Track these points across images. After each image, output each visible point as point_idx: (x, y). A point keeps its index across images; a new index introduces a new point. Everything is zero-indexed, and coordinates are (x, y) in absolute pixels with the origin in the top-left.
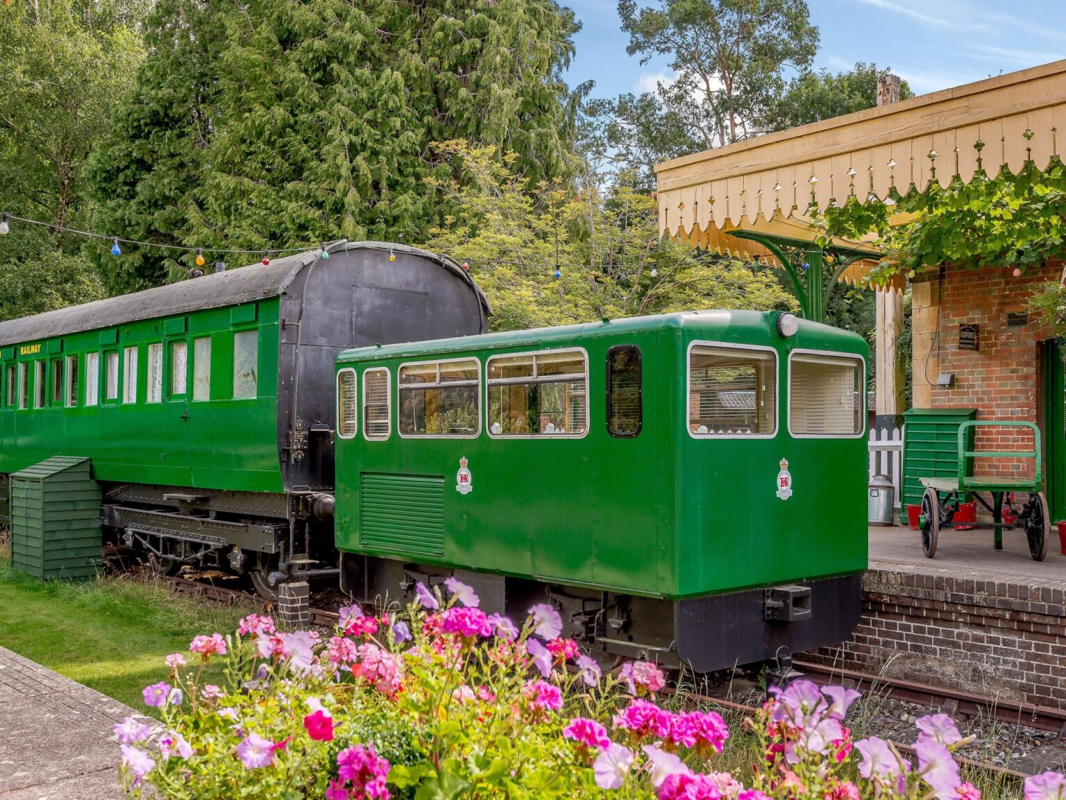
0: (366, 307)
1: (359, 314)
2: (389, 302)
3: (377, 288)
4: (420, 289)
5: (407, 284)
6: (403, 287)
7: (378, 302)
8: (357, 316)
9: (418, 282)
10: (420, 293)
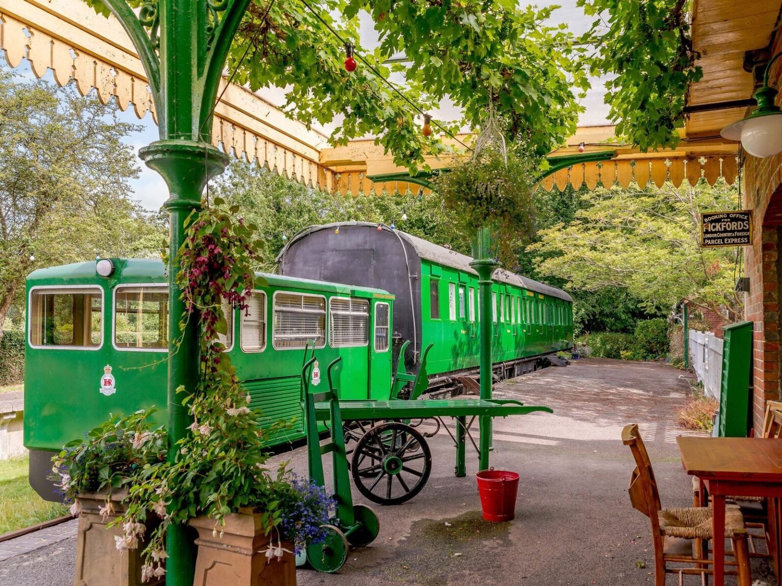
0: (330, 263)
1: (326, 268)
2: (344, 258)
3: (336, 251)
4: (367, 247)
5: (358, 245)
6: (355, 248)
7: (337, 259)
8: (324, 269)
9: (366, 243)
10: (366, 250)
